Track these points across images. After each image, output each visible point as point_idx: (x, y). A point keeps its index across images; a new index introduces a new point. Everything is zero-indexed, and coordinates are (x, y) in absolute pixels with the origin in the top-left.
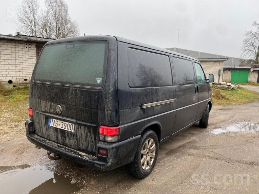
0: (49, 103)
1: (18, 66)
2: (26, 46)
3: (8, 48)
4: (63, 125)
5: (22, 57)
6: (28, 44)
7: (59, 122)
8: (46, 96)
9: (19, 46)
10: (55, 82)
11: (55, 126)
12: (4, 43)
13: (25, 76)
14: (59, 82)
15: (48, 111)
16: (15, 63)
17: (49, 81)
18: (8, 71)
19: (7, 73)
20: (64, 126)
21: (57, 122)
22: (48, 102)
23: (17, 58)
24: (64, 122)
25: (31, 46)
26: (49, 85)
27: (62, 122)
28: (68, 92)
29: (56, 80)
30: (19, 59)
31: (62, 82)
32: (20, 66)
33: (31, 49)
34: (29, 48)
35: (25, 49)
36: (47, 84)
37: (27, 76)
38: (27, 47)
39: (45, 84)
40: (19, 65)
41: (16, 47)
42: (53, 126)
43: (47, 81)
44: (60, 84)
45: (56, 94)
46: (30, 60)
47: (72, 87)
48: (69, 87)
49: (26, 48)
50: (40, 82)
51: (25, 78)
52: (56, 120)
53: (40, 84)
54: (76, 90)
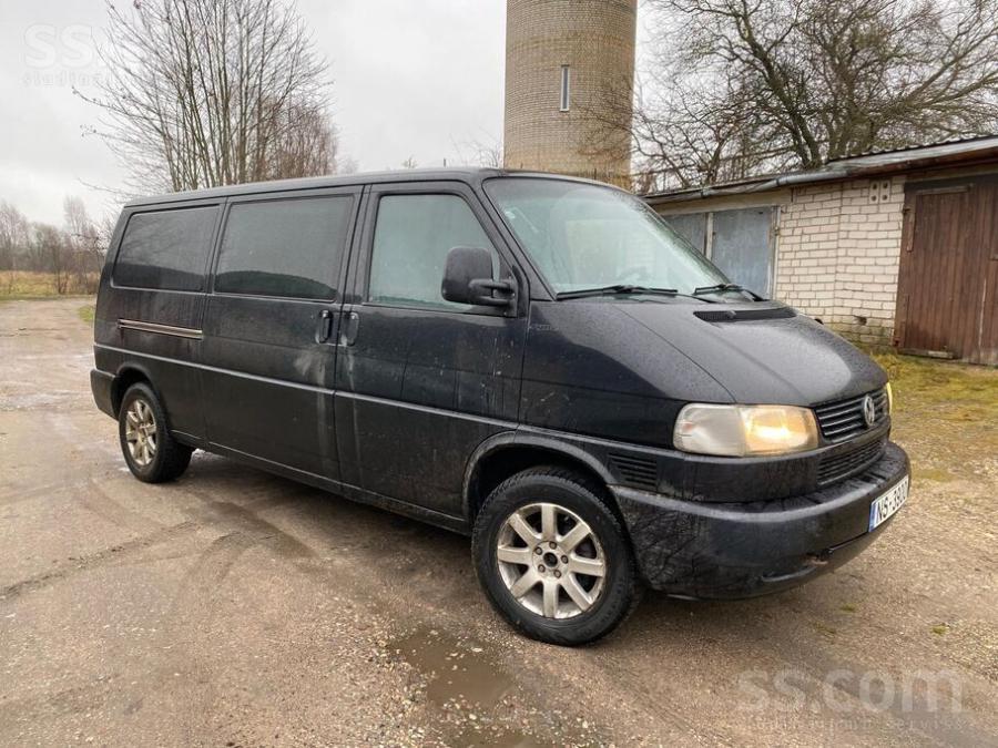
1: (841, 269)
2: (874, 193)
3: (822, 213)
5: (858, 235)
6: (878, 184)
9: (852, 198)
12: (814, 195)
13: (857, 304)
16: (833, 261)
18: (815, 287)
19: (812, 295)
23: (841, 243)
25: (886, 192)
30: (848, 243)
32: (849, 269)
33: (887, 201)
34: (882, 201)
35: (868, 205)
37: (866, 305)
38: (874, 198)
40: (847, 265)
41: (846, 202)
46: (880, 244)
49: (871, 202)
51: (858, 313)
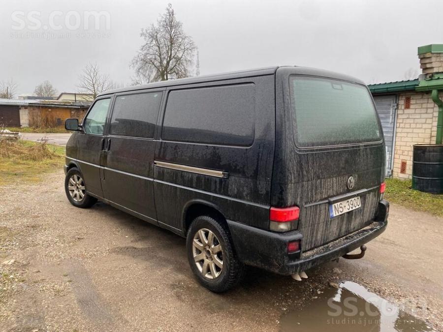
0: (336, 179)
4: (349, 205)
7: (344, 203)
8: (333, 168)
10: (342, 143)
11: (340, 213)
14: (346, 142)
15: (335, 193)
17: (332, 144)
20: (351, 206)
21: (341, 206)
22: (334, 179)
24: (350, 200)
26: (334, 149)
27: (346, 201)
28: (359, 154)
29: (341, 140)
31: (350, 142)
36: (331, 149)
39: (326, 149)
42: (337, 214)
43: (329, 144)
44: (349, 145)
45: (347, 162)
47: (362, 146)
48: (359, 147)
50: (316, 147)
52: (339, 203)
53: (317, 150)
54: (366, 149)
